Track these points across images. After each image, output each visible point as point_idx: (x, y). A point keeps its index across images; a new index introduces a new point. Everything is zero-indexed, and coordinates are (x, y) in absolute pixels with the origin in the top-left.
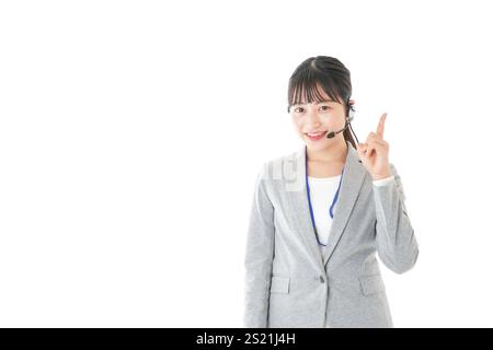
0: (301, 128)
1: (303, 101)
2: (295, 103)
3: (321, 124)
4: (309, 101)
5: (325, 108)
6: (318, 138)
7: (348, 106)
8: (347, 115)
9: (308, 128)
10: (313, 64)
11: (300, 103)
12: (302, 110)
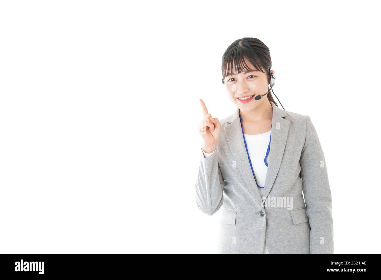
0: (234, 94)
1: (234, 72)
2: (228, 74)
3: (249, 90)
4: (239, 72)
5: (251, 77)
6: (248, 100)
7: (270, 75)
8: (269, 82)
9: (239, 93)
10: (240, 44)
11: (232, 74)
12: (233, 80)
